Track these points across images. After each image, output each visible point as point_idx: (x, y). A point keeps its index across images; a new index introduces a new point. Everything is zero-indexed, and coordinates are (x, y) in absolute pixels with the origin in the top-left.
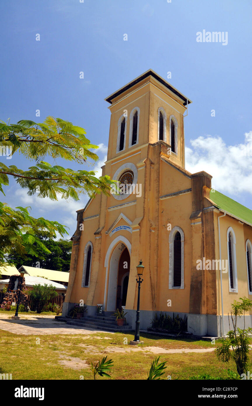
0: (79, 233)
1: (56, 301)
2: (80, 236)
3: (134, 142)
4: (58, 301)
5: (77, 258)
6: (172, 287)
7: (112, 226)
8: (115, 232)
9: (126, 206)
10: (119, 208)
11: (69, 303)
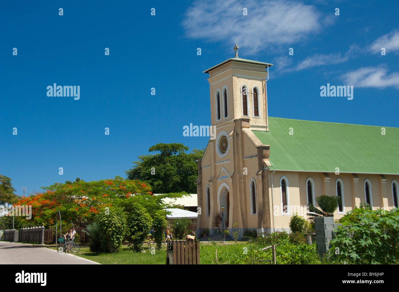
0: (200, 178)
1: (193, 229)
2: (201, 180)
3: (226, 116)
4: (195, 229)
5: (201, 197)
6: (253, 213)
7: (219, 176)
8: (221, 179)
9: (225, 162)
10: (222, 163)
11: (200, 229)
